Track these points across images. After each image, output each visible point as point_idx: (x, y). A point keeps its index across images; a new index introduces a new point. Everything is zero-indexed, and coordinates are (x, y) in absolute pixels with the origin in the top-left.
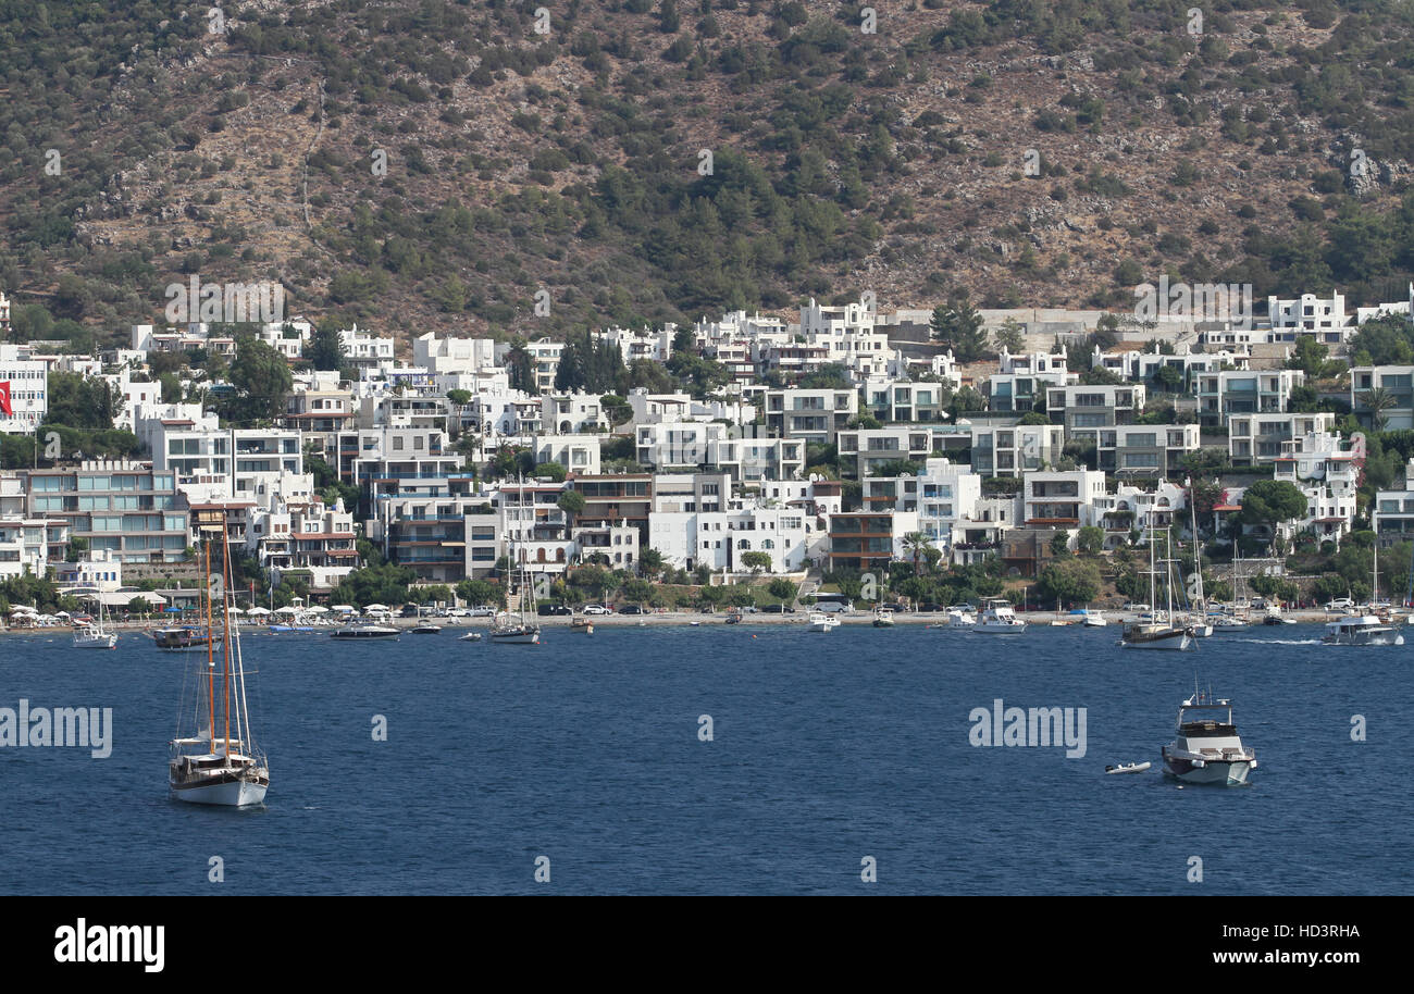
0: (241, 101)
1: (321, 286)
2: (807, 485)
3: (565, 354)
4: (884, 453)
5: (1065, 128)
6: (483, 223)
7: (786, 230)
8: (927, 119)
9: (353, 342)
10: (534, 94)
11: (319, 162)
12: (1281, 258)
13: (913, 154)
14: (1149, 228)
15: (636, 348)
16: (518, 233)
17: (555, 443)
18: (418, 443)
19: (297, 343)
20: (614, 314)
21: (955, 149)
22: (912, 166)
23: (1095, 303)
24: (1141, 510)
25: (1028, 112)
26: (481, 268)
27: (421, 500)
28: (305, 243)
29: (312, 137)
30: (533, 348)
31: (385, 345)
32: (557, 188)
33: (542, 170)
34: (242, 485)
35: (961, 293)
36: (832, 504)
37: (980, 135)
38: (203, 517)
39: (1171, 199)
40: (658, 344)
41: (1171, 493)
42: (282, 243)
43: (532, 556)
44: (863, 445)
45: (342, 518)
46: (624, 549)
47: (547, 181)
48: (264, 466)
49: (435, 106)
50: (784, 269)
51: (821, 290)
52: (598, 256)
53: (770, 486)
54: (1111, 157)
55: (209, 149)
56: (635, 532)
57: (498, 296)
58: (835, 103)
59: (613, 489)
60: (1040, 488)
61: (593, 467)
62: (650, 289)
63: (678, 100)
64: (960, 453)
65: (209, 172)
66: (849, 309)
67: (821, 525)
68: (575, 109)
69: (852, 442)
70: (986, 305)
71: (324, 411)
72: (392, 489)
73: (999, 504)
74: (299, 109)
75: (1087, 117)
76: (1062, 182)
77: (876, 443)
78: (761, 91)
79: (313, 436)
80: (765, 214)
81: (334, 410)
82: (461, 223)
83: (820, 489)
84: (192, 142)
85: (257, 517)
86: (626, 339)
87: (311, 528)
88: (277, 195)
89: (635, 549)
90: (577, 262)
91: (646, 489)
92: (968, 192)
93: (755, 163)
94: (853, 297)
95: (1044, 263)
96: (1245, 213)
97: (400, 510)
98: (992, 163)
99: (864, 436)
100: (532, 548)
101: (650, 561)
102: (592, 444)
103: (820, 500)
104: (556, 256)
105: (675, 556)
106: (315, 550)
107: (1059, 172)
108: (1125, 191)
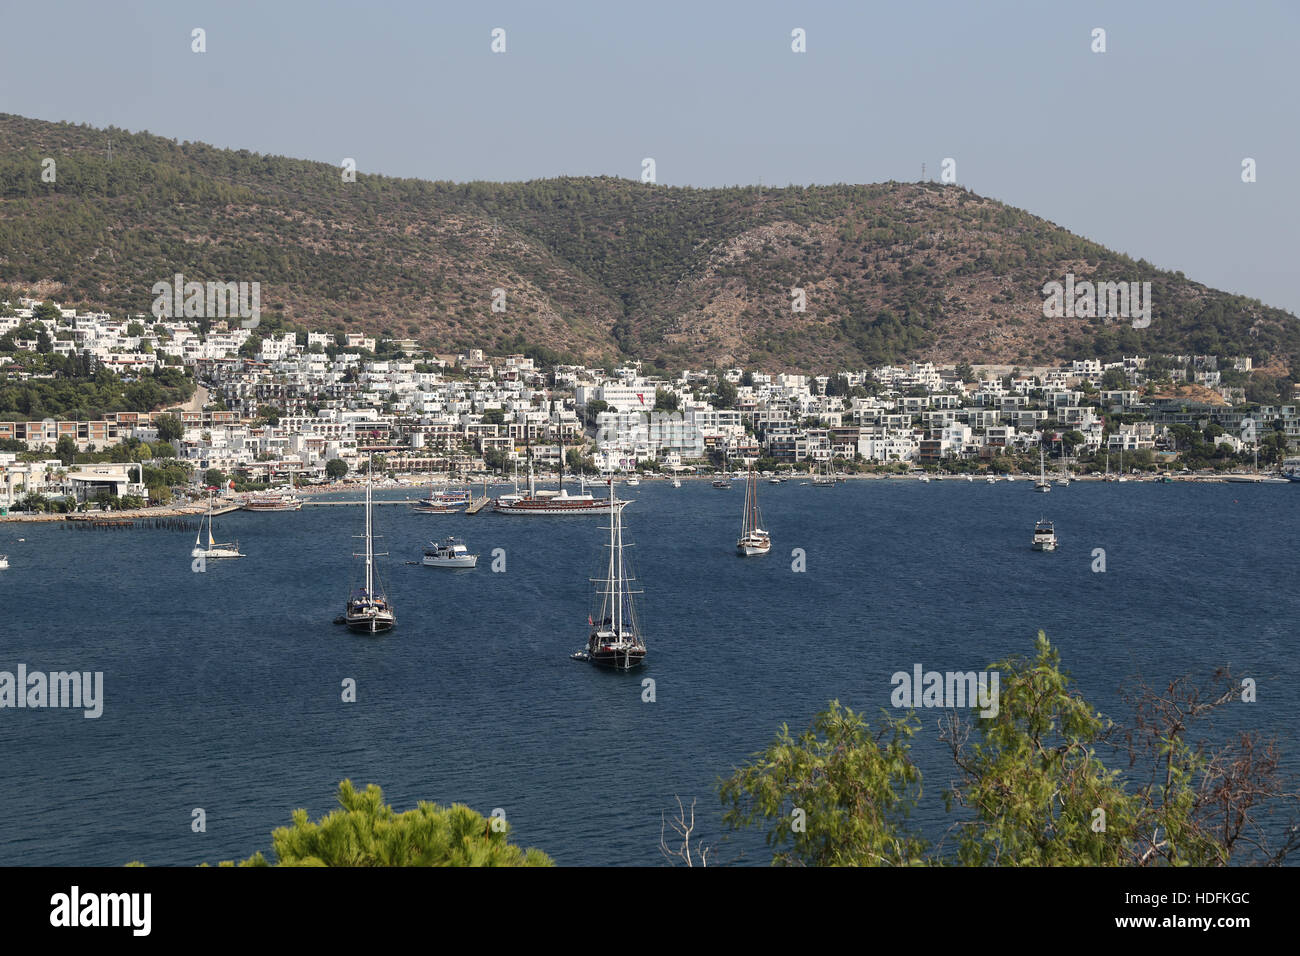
0: (719, 293)
1: (746, 357)
2: (912, 431)
3: (829, 381)
4: (938, 420)
5: (1002, 302)
6: (801, 335)
7: (905, 337)
8: (954, 299)
9: (757, 377)
10: (818, 290)
11: (745, 314)
12: (1078, 347)
13: (949, 311)
14: (1031, 336)
15: (853, 379)
16: (813, 338)
17: (826, 416)
18: (780, 415)
19: (738, 377)
20: (845, 367)
21: (964, 309)
22: (949, 315)
23: (1012, 363)
24: (1026, 440)
25: (989, 296)
26: (800, 351)
27: (780, 436)
28: (741, 342)
29: (743, 305)
30: (818, 378)
31: (768, 378)
32: (826, 323)
33: (821, 317)
34: (720, 429)
35: (965, 360)
36: (920, 438)
37: (972, 304)
38: (708, 440)
39: (1039, 326)
40: (861, 377)
41: (1037, 434)
42: (733, 342)
43: (818, 455)
44: (931, 417)
45: (755, 441)
46: (849, 453)
47: (823, 321)
48: (728, 423)
49: (784, 295)
50: (904, 351)
51: (917, 358)
52: (840, 347)
53: (899, 431)
54: (1018, 312)
55: (708, 310)
56: (853, 447)
57: (806, 361)
58: (922, 294)
59: (845, 432)
60: (992, 433)
61: (839, 424)
62: (859, 358)
63: (868, 292)
64: (964, 420)
65: (708, 318)
66: (927, 365)
67: (916, 444)
68: (832, 295)
69: (927, 416)
70: (974, 363)
71: (748, 404)
72: (771, 431)
73: (978, 438)
74: (738, 296)
75: (1010, 298)
76: (1001, 320)
77: (936, 416)
78: (896, 289)
79: (744, 412)
80: (897, 332)
81: (751, 404)
82: (793, 335)
83: (916, 432)
84: (702, 307)
85: (726, 440)
86: (849, 375)
87: (744, 444)
88: (731, 326)
89: (853, 452)
90: (833, 349)
91: (857, 432)
92: (968, 324)
93: (894, 314)
94: (927, 361)
95: (994, 349)
96: (1065, 331)
97: (774, 439)
98: (977, 314)
99: (931, 414)
100: (818, 452)
101: (858, 456)
102: (838, 416)
103: (916, 436)
104: (826, 346)
105: (867, 455)
106: (745, 452)
107: (1000, 317)
108: (1023, 324)
